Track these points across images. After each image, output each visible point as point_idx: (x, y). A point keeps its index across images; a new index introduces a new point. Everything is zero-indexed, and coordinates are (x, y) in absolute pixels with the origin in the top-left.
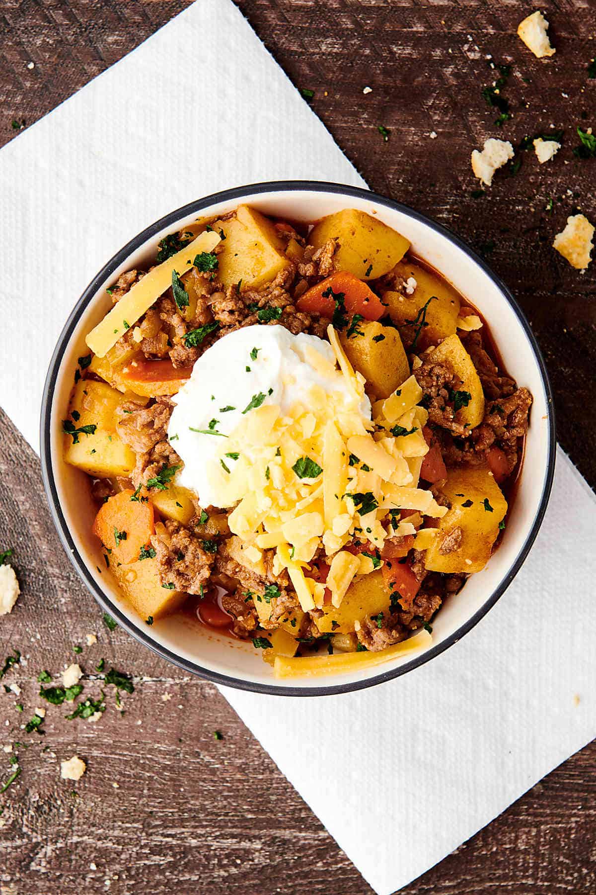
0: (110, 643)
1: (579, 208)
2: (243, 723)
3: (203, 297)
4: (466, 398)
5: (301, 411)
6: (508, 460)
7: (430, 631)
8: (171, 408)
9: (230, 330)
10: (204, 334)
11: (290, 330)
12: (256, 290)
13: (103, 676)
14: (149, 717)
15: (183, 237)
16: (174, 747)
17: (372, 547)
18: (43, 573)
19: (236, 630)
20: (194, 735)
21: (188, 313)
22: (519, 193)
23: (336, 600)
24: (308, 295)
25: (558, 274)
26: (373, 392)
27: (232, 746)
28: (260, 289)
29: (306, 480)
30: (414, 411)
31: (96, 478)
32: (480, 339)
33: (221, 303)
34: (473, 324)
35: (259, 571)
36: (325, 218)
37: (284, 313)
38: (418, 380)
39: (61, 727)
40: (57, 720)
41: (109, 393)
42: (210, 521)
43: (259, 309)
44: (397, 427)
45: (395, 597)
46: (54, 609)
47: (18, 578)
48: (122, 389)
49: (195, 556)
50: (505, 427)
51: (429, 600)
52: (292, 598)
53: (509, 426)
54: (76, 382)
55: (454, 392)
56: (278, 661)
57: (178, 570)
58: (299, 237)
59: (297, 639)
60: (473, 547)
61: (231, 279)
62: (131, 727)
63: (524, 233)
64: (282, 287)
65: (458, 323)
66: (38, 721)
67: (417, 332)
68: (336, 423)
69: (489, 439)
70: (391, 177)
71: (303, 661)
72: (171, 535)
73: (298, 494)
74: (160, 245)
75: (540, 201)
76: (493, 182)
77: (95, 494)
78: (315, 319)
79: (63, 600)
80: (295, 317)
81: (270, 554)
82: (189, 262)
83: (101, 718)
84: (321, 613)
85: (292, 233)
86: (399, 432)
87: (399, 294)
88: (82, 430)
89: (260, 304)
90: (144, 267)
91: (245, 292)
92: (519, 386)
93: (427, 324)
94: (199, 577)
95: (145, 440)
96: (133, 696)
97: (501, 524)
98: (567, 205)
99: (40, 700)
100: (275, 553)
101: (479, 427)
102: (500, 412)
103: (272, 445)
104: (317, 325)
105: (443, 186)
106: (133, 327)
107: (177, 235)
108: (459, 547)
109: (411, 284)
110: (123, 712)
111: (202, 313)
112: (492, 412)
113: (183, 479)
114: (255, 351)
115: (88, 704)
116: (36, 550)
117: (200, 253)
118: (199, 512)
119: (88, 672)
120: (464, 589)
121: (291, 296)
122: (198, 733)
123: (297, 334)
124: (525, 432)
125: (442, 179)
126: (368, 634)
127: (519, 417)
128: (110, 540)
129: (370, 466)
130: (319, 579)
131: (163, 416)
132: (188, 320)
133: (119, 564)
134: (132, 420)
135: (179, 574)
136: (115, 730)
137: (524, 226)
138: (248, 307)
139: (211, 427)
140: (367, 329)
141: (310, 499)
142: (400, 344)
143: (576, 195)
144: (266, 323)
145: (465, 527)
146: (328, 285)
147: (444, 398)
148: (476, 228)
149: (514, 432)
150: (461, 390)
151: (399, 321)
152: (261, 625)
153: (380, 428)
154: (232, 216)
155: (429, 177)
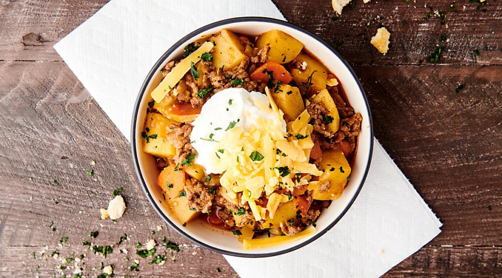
0: (168, 229)
1: (383, 24)
2: (229, 265)
3: (206, 74)
4: (331, 119)
5: (253, 129)
6: (351, 146)
7: (315, 226)
8: (192, 127)
9: (219, 90)
10: (207, 92)
11: (247, 90)
12: (230, 70)
13: (165, 244)
14: (186, 262)
15: (196, 45)
16: (198, 276)
17: (287, 190)
18: (136, 198)
19: (225, 226)
20: (207, 270)
21: (199, 82)
22: (354, 18)
23: (271, 215)
24: (256, 72)
25: (373, 55)
26: (287, 118)
27: (225, 275)
28: (233, 69)
29: (256, 162)
30: (307, 126)
31: (158, 158)
32: (337, 89)
33: (214, 77)
34: (334, 83)
35: (235, 203)
36: (263, 34)
37: (244, 81)
38: (308, 111)
39: (147, 268)
40: (145, 264)
41: (163, 119)
42: (212, 179)
43: (232, 80)
44: (298, 134)
45: (299, 212)
46: (142, 215)
47: (125, 201)
48: (170, 118)
49: (205, 196)
50: (349, 131)
51: (314, 212)
52: (251, 215)
53: (351, 131)
54: (147, 114)
55: (326, 116)
56: (244, 241)
57: (197, 202)
58: (251, 44)
59: (253, 231)
60: (335, 188)
61: (219, 65)
62: (179, 267)
63: (357, 37)
64: (243, 69)
65: (326, 82)
66: (136, 265)
67: (308, 88)
68: (270, 135)
69: (342, 137)
70: (294, 11)
71: (256, 241)
72: (193, 186)
73: (252, 167)
74: (185, 49)
75: (364, 21)
76: (342, 13)
77: (158, 165)
78: (259, 84)
79: (146, 211)
80: (250, 84)
81: (240, 194)
82: (199, 57)
83: (165, 263)
84: (264, 221)
85: (248, 42)
86: (300, 137)
87: (299, 70)
88: (151, 137)
89: (233, 77)
90: (177, 59)
91: (225, 71)
92: (356, 112)
93: (312, 84)
94: (207, 205)
95: (180, 142)
96: (179, 253)
97: (348, 178)
98: (377, 23)
99: (137, 256)
100: (242, 194)
101: (337, 132)
102: (347, 125)
103: (240, 146)
104: (260, 87)
105: (319, 15)
106: (173, 88)
107: (193, 44)
108: (329, 189)
109: (304, 65)
110: (175, 261)
111: (205, 82)
112: (343, 125)
113: (198, 161)
114: (231, 101)
115: (158, 257)
116: (133, 189)
117: (204, 53)
118: (206, 175)
119: (158, 243)
120: (331, 206)
121: (248, 73)
122: (209, 269)
123: (250, 92)
124: (359, 133)
125: (318, 12)
126: (286, 228)
127: (356, 126)
128: (165, 188)
129: (286, 154)
130: (263, 205)
131: (188, 131)
132: (199, 85)
133: (170, 198)
134: (174, 133)
135: (197, 204)
136: (171, 269)
137: (357, 33)
138: (228, 78)
139: (211, 137)
140: (284, 89)
141: (258, 170)
142: (299, 94)
143: (381, 18)
144: (236, 86)
145: (331, 180)
146: (265, 68)
147: (321, 119)
148: (334, 35)
149: (354, 133)
150: (329, 115)
151: (299, 83)
152: (237, 225)
153: (291, 135)
154: (219, 34)
155: (311, 11)
